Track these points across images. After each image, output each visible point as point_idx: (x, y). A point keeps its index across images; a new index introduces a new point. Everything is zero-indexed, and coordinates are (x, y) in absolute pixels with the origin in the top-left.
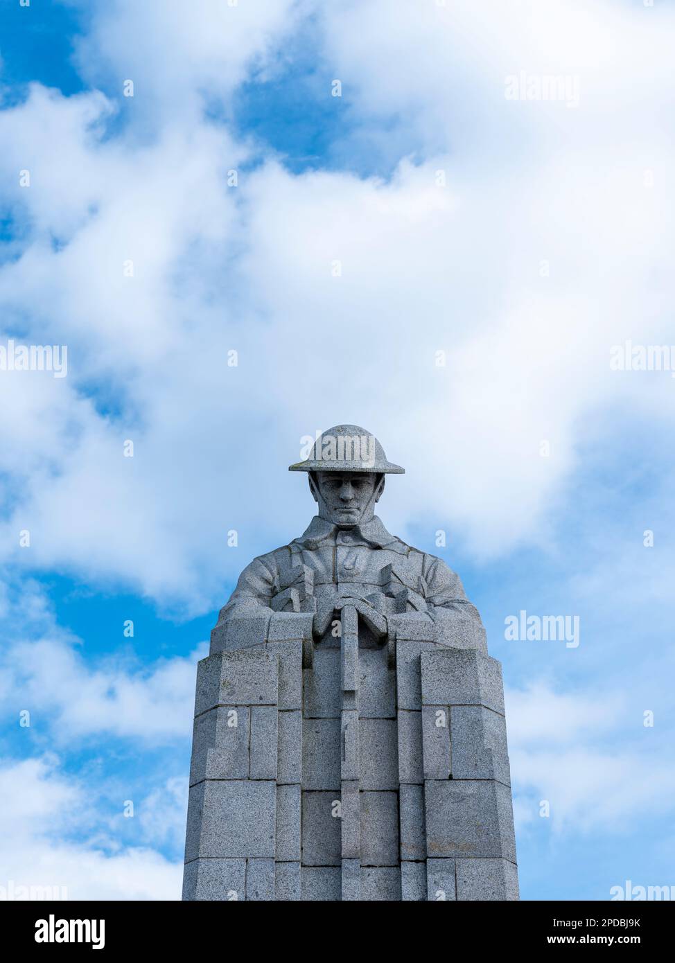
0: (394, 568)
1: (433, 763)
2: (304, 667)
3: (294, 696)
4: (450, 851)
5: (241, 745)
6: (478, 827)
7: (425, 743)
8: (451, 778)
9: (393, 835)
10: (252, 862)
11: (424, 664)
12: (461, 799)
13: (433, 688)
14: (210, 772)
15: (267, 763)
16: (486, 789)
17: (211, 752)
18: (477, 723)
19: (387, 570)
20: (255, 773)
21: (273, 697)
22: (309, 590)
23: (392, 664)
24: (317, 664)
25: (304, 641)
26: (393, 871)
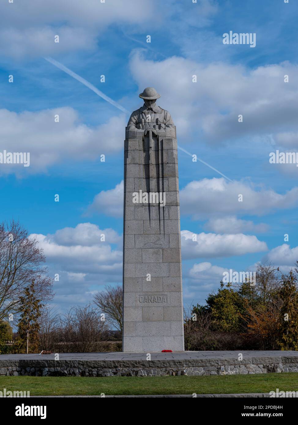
0: (159, 119)
1: (165, 160)
2: (143, 141)
3: (142, 148)
4: (167, 176)
5: (132, 157)
6: (172, 172)
7: (164, 157)
8: (168, 163)
9: (158, 172)
10: (135, 178)
11: (163, 142)
12: (169, 167)
13: (165, 147)
14: (127, 163)
15: (137, 161)
16: (173, 165)
17: (127, 159)
18: (172, 153)
19: (157, 119)
20: (135, 162)
21: (138, 149)
22: (143, 124)
23: (158, 140)
24: (145, 140)
25: (143, 136)
26: (158, 179)
